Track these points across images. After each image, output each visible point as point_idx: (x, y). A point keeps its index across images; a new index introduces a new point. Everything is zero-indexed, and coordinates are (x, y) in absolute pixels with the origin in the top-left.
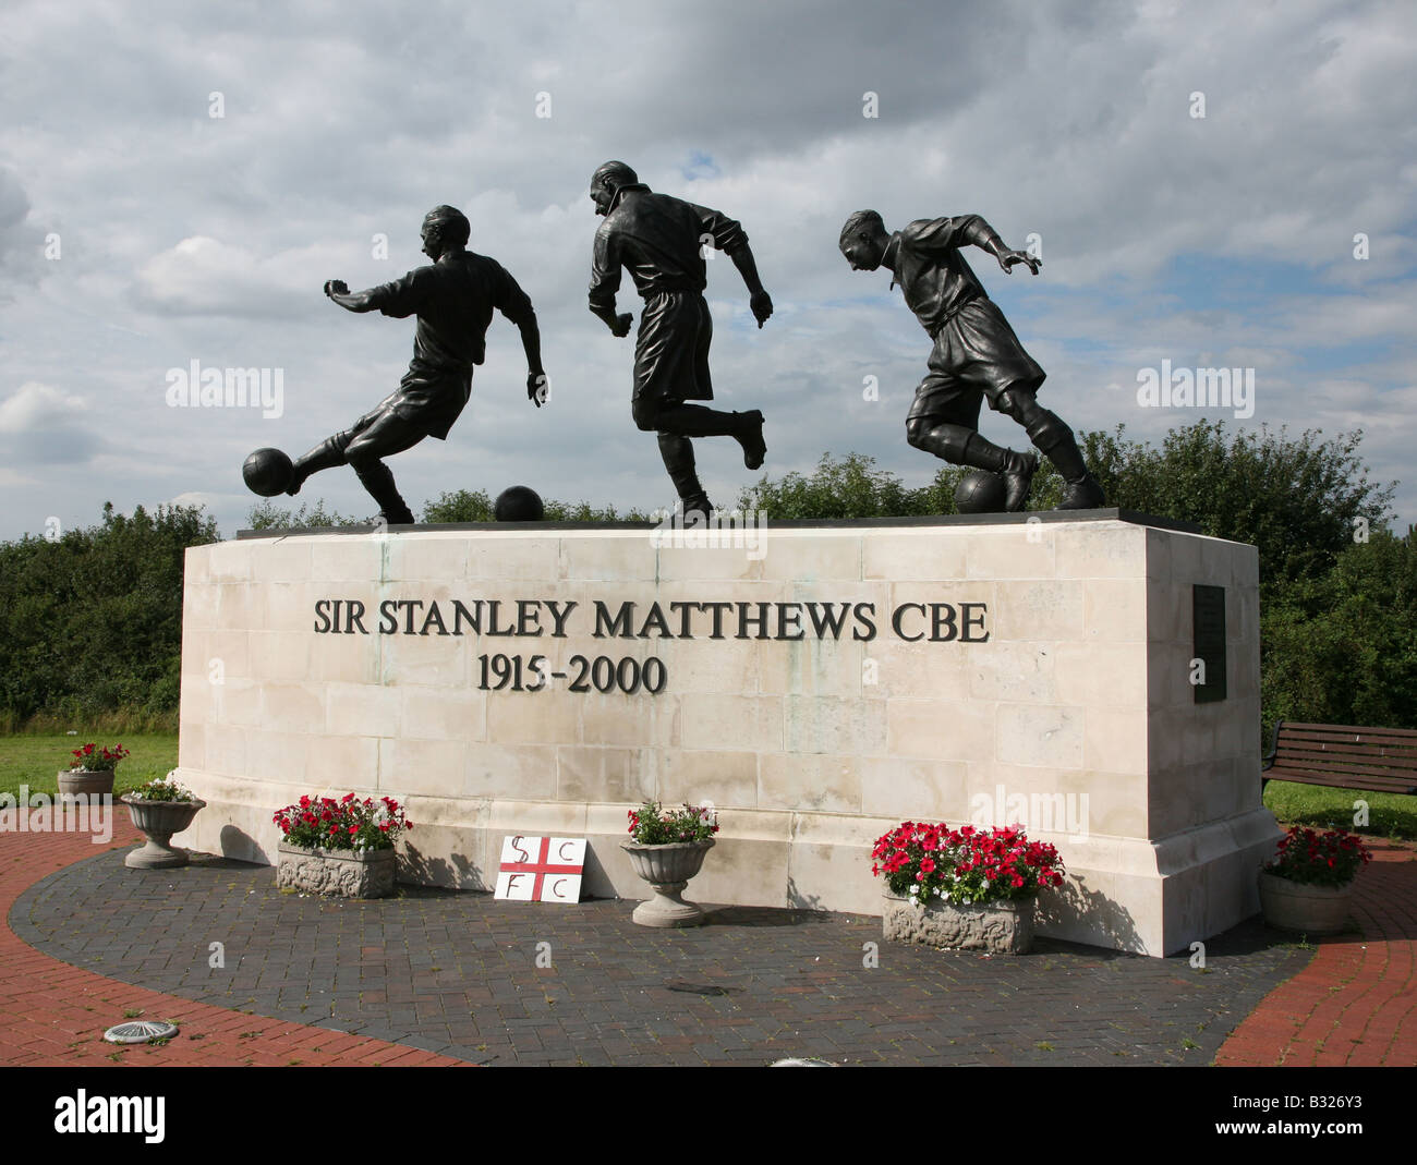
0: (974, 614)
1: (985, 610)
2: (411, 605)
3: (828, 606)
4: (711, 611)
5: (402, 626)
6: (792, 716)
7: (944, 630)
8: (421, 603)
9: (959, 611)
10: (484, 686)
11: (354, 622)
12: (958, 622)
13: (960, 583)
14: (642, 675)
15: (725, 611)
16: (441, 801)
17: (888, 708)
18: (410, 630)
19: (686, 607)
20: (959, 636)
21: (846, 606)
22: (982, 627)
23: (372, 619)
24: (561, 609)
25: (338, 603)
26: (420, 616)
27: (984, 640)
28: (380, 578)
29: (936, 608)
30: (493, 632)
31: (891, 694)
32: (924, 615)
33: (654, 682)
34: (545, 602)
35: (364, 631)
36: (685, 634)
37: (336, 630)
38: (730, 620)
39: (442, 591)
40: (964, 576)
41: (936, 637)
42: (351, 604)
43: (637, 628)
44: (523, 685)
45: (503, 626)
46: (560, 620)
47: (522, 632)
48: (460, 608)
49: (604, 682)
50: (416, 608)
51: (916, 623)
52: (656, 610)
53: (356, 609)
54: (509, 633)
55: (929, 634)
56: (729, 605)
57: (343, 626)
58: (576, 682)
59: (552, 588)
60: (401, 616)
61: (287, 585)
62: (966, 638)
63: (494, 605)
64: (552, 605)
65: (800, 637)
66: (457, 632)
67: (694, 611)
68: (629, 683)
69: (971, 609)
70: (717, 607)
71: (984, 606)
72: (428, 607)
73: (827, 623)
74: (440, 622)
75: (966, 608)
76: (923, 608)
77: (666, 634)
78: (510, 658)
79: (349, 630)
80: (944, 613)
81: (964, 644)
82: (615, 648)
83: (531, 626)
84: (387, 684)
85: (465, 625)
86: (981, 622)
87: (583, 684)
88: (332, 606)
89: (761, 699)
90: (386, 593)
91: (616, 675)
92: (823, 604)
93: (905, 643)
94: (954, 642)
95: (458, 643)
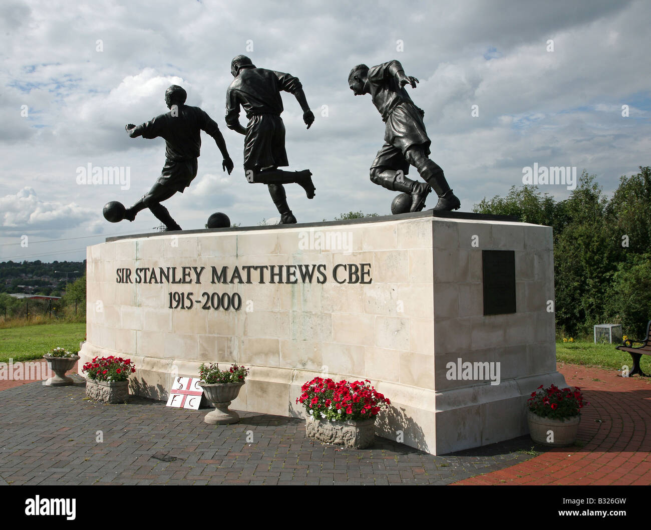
0: (366, 269)
1: (370, 267)
2: (145, 269)
3: (307, 266)
4: (259, 270)
5: (143, 280)
6: (293, 321)
7: (354, 279)
8: (149, 269)
9: (359, 267)
10: (171, 307)
11: (128, 278)
12: (359, 274)
13: (360, 253)
14: (231, 301)
15: (265, 270)
16: (156, 359)
17: (332, 317)
18: (145, 282)
19: (249, 268)
20: (360, 281)
21: (314, 266)
22: (369, 275)
23: (134, 276)
24: (199, 270)
25: (123, 270)
26: (149, 274)
27: (370, 282)
28: (135, 258)
29: (351, 266)
30: (174, 282)
31: (333, 311)
32: (346, 270)
33: (236, 305)
34: (193, 267)
35: (131, 282)
36: (249, 281)
37: (123, 282)
38: (267, 274)
39: (156, 263)
40: (362, 249)
41: (350, 282)
42: (127, 270)
43: (229, 279)
44: (185, 307)
45: (177, 279)
46: (198, 275)
47: (184, 282)
48: (162, 271)
49: (216, 305)
50: (147, 271)
51: (343, 274)
52: (236, 270)
53: (128, 272)
54: (179, 282)
55: (348, 280)
56: (267, 267)
57: (125, 279)
58: (204, 306)
59: (195, 261)
60: (142, 274)
61: (109, 262)
62: (363, 282)
63: (174, 269)
64: (195, 269)
65: (296, 282)
66: (161, 282)
67: (252, 270)
68: (226, 305)
69: (365, 266)
70: (262, 268)
71: (370, 265)
72: (151, 270)
73: (307, 275)
74: (155, 277)
75: (363, 266)
76: (345, 266)
77: (241, 282)
78: (180, 293)
79: (127, 282)
80: (354, 269)
81: (362, 285)
82: (220, 289)
83: (188, 279)
84: (139, 306)
85: (164, 279)
86: (368, 273)
87: (208, 306)
88: (121, 271)
89: (281, 313)
90: (139, 265)
91: (221, 301)
92: (305, 266)
93: (339, 284)
94: (358, 284)
95: (162, 287)
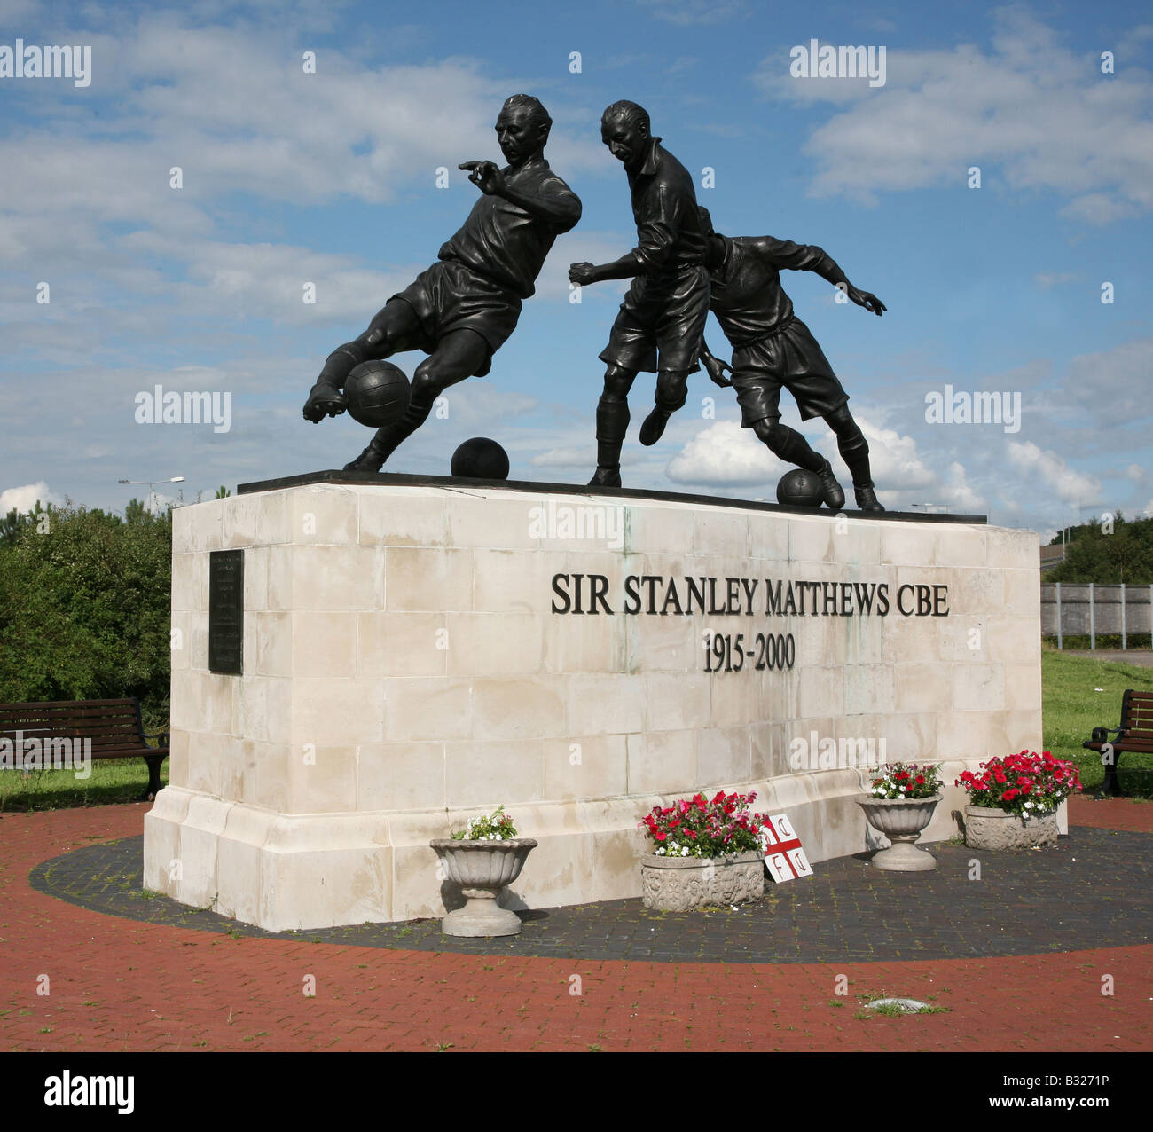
0: (941, 592)
1: (947, 590)
2: (652, 580)
3: (865, 585)
4: (812, 590)
5: (645, 606)
6: (848, 683)
7: (924, 609)
8: (660, 579)
9: (932, 590)
10: (707, 668)
11: (597, 599)
12: (932, 599)
13: (933, 568)
14: (785, 653)
15: (818, 589)
17: (895, 671)
18: (652, 611)
19: (802, 586)
20: (932, 612)
21: (874, 586)
22: (946, 604)
23: (617, 597)
24: (750, 585)
25: (578, 578)
26: (661, 591)
27: (946, 614)
28: (622, 550)
29: (920, 587)
30: (713, 612)
31: (896, 660)
32: (913, 594)
33: (790, 659)
34: (742, 580)
35: (609, 611)
36: (802, 611)
37: (578, 611)
38: (820, 598)
39: (676, 567)
40: (934, 563)
41: (920, 613)
42: (593, 578)
43: (783, 606)
44: (732, 667)
45: (718, 607)
46: (750, 598)
47: (731, 612)
48: (691, 585)
49: (771, 660)
50: (657, 583)
51: (910, 601)
52: (790, 588)
53: (599, 586)
54: (721, 612)
55: (916, 611)
56: (819, 585)
57: (586, 605)
58: (759, 661)
59: (745, 565)
60: (643, 593)
62: (936, 614)
63: (713, 580)
64: (746, 582)
65: (850, 614)
66: (689, 612)
67: (805, 589)
68: (780, 660)
69: (939, 590)
70: (814, 586)
71: (945, 587)
72: (666, 582)
73: (865, 602)
74: (676, 601)
75: (936, 588)
76: (912, 588)
77: (794, 612)
78: (724, 637)
79: (593, 611)
80: (923, 592)
81: (937, 619)
82: (775, 625)
83: (734, 604)
84: (633, 672)
85: (695, 605)
86: (944, 600)
87: (762, 662)
88: (572, 581)
89: (834, 669)
90: (630, 567)
91: (776, 653)
92: (862, 584)
93: (904, 617)
94: (930, 616)
95: (690, 623)
